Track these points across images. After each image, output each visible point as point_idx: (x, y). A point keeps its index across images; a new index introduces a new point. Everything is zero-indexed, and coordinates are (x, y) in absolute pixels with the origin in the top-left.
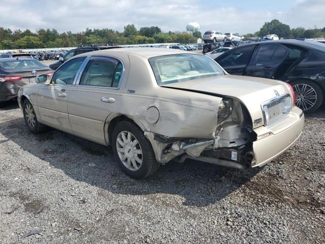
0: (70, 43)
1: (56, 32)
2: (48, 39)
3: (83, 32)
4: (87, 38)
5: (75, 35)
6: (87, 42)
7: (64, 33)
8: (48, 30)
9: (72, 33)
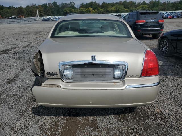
0: (167, 8)
1: (160, 2)
2: (154, 6)
3: (178, 1)
4: (180, 5)
5: (172, 3)
6: (179, 7)
7: (165, 2)
8: (155, 1)
9: (171, 2)
